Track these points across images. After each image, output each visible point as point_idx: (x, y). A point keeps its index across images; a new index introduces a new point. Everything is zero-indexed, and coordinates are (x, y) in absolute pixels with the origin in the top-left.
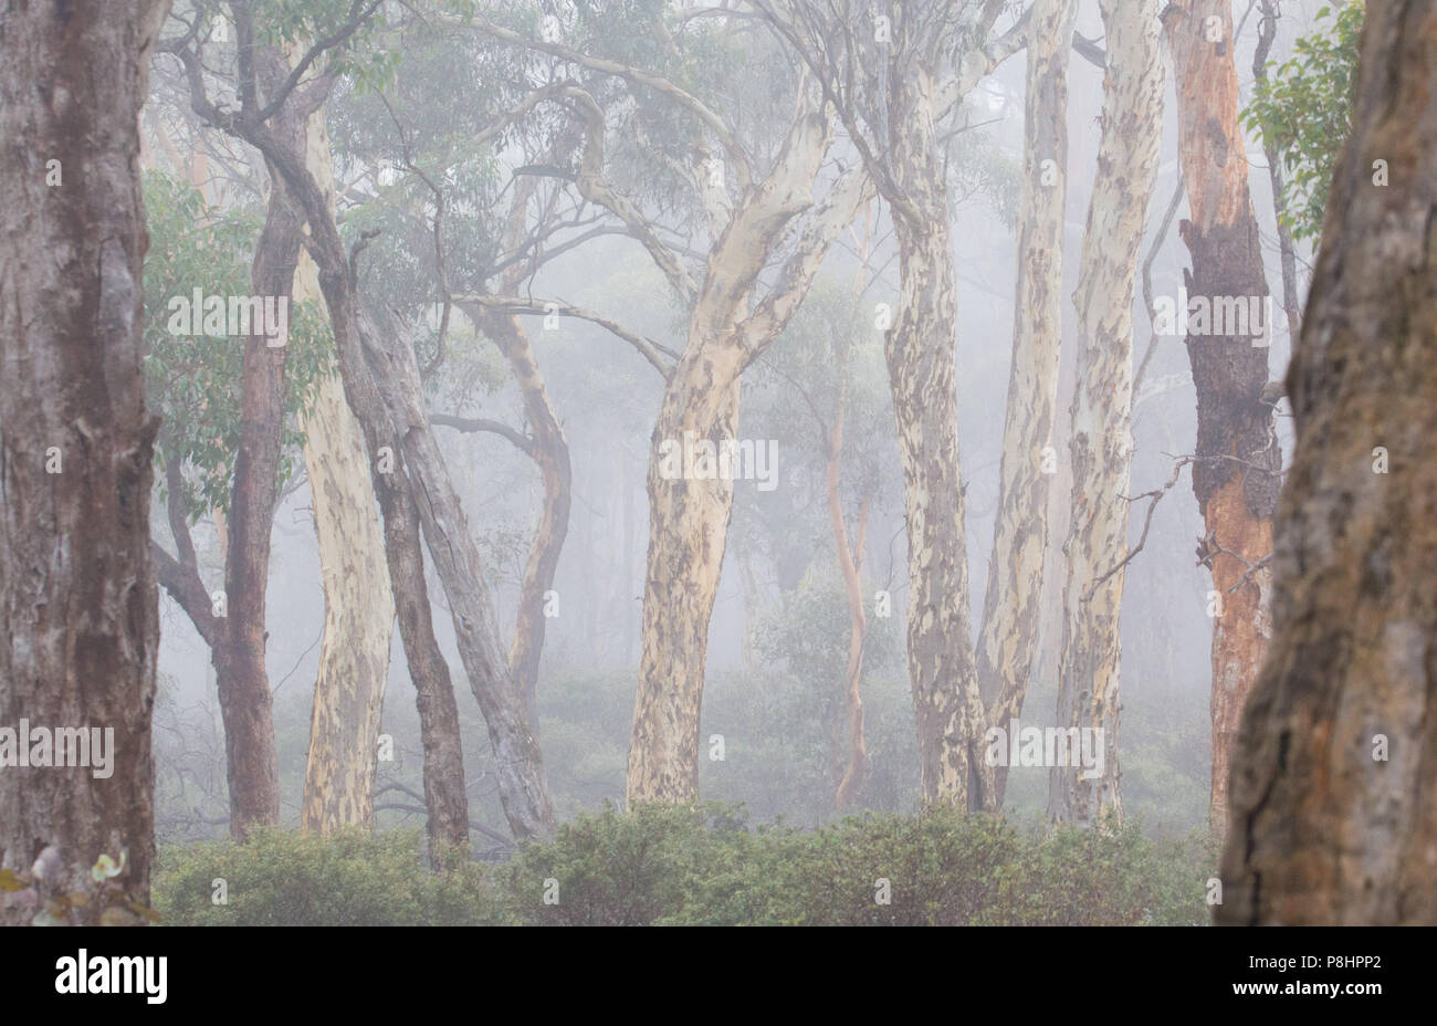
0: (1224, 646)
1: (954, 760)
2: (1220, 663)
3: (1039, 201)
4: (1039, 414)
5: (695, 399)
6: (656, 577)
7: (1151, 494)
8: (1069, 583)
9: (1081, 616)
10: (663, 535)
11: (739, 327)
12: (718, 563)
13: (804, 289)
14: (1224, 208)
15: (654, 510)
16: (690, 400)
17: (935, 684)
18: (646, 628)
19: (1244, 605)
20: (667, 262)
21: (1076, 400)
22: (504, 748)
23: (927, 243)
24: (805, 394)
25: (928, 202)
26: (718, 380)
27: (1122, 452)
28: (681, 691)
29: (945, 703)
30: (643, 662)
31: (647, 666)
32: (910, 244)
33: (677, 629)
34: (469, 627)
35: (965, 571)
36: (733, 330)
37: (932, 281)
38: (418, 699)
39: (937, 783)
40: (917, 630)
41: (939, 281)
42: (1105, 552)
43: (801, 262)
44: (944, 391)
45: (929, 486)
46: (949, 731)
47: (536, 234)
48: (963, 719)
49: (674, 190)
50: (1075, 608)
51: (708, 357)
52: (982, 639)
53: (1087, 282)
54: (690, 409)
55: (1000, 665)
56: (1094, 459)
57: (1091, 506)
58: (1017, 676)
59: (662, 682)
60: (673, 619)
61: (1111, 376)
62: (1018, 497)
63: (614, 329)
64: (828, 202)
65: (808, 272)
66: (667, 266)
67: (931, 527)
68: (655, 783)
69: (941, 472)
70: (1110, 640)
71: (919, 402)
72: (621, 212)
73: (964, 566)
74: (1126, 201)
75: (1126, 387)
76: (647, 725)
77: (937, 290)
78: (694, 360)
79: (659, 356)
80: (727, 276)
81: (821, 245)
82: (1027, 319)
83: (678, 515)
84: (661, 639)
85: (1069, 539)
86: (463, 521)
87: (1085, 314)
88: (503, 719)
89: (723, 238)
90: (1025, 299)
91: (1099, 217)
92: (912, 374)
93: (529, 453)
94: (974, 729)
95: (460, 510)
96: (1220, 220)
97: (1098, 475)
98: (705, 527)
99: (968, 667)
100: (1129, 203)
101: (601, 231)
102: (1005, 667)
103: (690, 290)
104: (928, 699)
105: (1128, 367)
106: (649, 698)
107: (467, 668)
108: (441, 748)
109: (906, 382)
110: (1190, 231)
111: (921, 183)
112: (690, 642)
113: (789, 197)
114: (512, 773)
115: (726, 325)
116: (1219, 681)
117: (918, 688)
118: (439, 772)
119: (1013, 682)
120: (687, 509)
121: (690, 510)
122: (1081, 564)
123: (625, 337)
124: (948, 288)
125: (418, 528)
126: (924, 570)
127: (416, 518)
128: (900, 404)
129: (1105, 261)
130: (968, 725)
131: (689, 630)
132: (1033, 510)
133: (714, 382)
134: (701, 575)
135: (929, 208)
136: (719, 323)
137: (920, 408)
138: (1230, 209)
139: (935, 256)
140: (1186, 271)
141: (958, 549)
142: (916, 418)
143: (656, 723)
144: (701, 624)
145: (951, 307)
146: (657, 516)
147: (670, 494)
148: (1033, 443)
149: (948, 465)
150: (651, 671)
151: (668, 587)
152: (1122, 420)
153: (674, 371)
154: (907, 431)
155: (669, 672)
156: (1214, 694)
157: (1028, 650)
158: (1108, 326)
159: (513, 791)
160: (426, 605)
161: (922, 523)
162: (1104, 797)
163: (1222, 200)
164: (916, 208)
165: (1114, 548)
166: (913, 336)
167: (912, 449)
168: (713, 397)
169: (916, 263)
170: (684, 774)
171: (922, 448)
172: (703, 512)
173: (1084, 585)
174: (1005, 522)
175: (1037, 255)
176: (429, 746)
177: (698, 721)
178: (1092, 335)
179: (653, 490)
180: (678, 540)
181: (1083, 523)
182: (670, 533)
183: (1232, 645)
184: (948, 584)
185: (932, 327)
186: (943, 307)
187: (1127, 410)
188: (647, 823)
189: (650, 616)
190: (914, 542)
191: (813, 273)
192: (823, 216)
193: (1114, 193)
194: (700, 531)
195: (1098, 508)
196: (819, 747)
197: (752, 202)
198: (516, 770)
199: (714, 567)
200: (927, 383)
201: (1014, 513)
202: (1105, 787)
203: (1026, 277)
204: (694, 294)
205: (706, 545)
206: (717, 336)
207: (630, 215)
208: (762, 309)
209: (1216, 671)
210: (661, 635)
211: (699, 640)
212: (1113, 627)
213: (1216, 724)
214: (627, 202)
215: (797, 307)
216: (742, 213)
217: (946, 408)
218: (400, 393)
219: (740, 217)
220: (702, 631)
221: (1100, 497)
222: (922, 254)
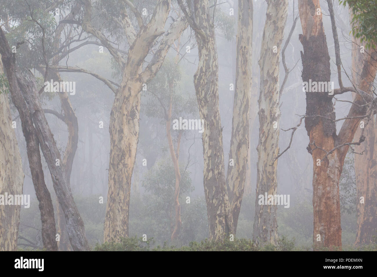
0: (317, 181)
1: (220, 222)
2: (316, 187)
3: (243, 30)
4: (245, 103)
5: (125, 100)
6: (113, 162)
7: (292, 129)
8: (259, 161)
9: (263, 172)
10: (115, 147)
11: (140, 75)
12: (134, 157)
13: (162, 62)
14: (314, 30)
15: (112, 139)
16: (124, 101)
17: (213, 196)
18: (110, 180)
19: (324, 167)
20: (114, 53)
21: (260, 97)
22: (70, 221)
23: (208, 45)
24: (158, 98)
25: (208, 30)
26: (133, 93)
27: (276, 115)
28: (122, 201)
29: (217, 202)
30: (109, 191)
31: (110, 193)
32: (202, 45)
33: (121, 180)
34: (57, 179)
35: (223, 157)
36: (138, 76)
37: (210, 58)
38: (40, 205)
39: (215, 231)
40: (207, 178)
41: (212, 57)
42: (271, 150)
43: (161, 52)
44: (215, 95)
45: (210, 128)
46: (219, 212)
47: (65, 44)
48: (223, 208)
49: (115, 28)
50: (261, 169)
51: (129, 86)
52: (227, 181)
53: (263, 56)
54: (124, 104)
55: (233, 190)
56: (267, 118)
57: (266, 134)
58: (239, 193)
59: (116, 198)
60: (119, 176)
61: (272, 90)
62: (239, 132)
63: (96, 76)
64: (169, 31)
65: (163, 56)
66: (114, 55)
67: (211, 142)
68: (114, 233)
69: (214, 124)
70: (273, 180)
71: (206, 99)
72: (97, 35)
73: (222, 155)
74: (276, 29)
75: (277, 93)
76: (111, 213)
77: (212, 61)
78: (125, 87)
79: (113, 86)
80: (135, 58)
81: (167, 46)
82: (240, 71)
83: (120, 140)
84: (115, 183)
85: (258, 145)
86: (55, 143)
87: (263, 68)
88: (70, 211)
89: (134, 44)
90: (240, 63)
91: (267, 34)
92: (203, 90)
93: (63, 120)
94: (227, 211)
95: (53, 139)
96: (313, 34)
97: (268, 123)
98: (130, 144)
99: (224, 190)
100: (277, 29)
101: (87, 43)
102: (235, 190)
103: (122, 62)
104: (211, 201)
105: (278, 85)
106: (111, 204)
107: (57, 194)
108: (48, 222)
109: (202, 92)
110: (302, 38)
111: (205, 24)
112: (125, 184)
113: (156, 30)
114: (73, 230)
115: (135, 74)
116: (315, 193)
117: (207, 198)
118: (47, 230)
119: (238, 195)
120: (123, 138)
121: (124, 138)
122: (263, 154)
123: (100, 79)
124: (215, 60)
125: (39, 145)
126: (209, 157)
127: (38, 142)
128: (199, 100)
129: (269, 49)
130: (225, 210)
131: (125, 180)
132: (244, 136)
133: (132, 94)
134: (129, 161)
135: (208, 32)
136: (133, 74)
137: (206, 102)
138: (316, 30)
139: (210, 49)
140: (301, 52)
141: (220, 149)
142: (205, 105)
143: (114, 212)
144: (129, 178)
145: (216, 66)
146: (113, 141)
147: (117, 133)
148: (243, 113)
149: (216, 121)
150: (112, 195)
151: (117, 165)
152: (276, 104)
153: (118, 90)
154: (202, 109)
155: (118, 194)
156: (314, 197)
157: (243, 184)
158: (271, 72)
159: (74, 236)
160: (42, 172)
161: (208, 141)
162: (272, 234)
163: (313, 27)
164: (204, 32)
165: (274, 148)
166: (203, 77)
167: (204, 115)
168: (131, 99)
169: (204, 51)
170: (124, 230)
171: (207, 115)
172: (129, 139)
173: (264, 161)
174: (234, 140)
175: (243, 49)
176: (43, 222)
177: (128, 212)
178: (265, 75)
179: (111, 132)
180: (120, 149)
181: (263, 140)
182: (117, 147)
183: (320, 180)
184: (217, 162)
185: (210, 73)
186: (214, 67)
187: (278, 101)
188: (126, 245)
189: (111, 176)
190: (205, 147)
191: (165, 56)
192: (168, 36)
193: (272, 26)
194: (128, 146)
195: (268, 134)
196: (165, 220)
197: (144, 31)
198: (74, 229)
199: (133, 158)
200: (209, 93)
201: (237, 137)
202: (273, 231)
203: (240, 56)
204: (124, 64)
205: (130, 151)
206: (132, 79)
207: (101, 37)
208: (148, 69)
209: (314, 189)
210: (115, 182)
211: (128, 183)
212: (274, 175)
213: (315, 208)
214: (100, 32)
215: (159, 68)
216: (140, 36)
217: (215, 101)
218: (32, 99)
219: (139, 37)
220: (129, 180)
221: (269, 131)
222: (206, 48)
